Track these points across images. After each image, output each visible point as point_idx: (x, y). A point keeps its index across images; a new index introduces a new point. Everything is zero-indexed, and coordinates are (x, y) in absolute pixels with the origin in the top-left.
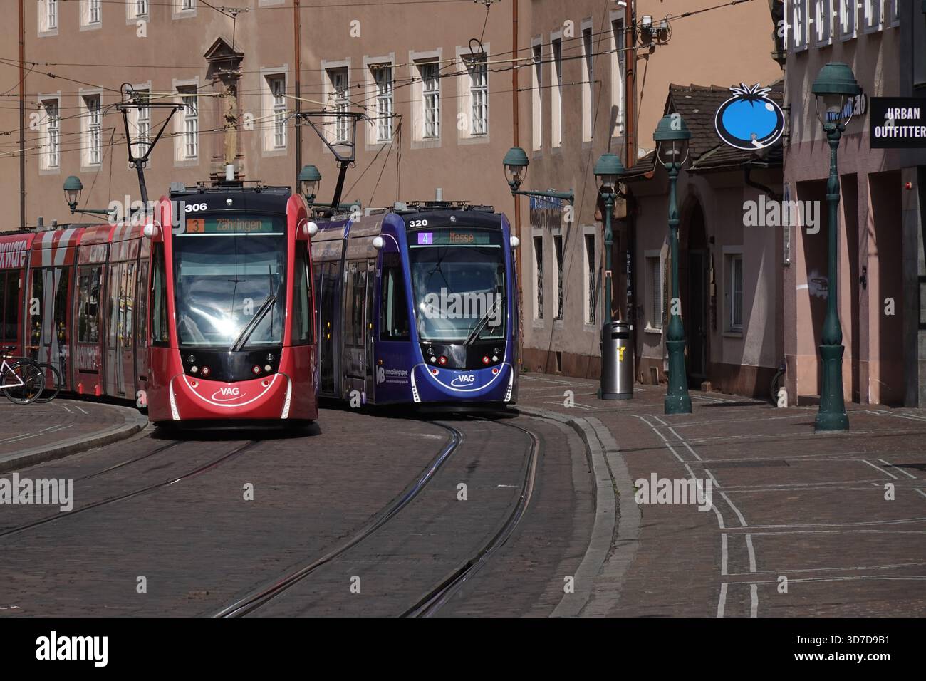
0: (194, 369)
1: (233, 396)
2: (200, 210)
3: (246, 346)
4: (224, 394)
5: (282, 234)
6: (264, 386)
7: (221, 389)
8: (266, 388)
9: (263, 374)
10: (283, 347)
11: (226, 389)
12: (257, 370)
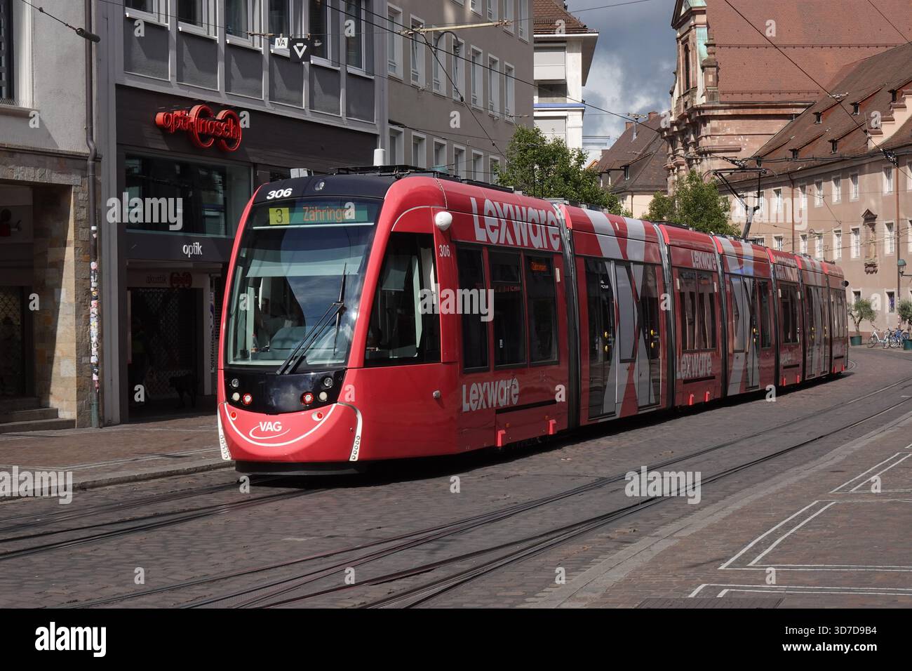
0: (236, 396)
1: (275, 433)
2: (283, 196)
3: (300, 367)
4: (263, 429)
5: (373, 224)
6: (317, 419)
7: (261, 423)
8: (317, 423)
9: (316, 404)
10: (347, 369)
11: (266, 423)
12: (308, 398)
